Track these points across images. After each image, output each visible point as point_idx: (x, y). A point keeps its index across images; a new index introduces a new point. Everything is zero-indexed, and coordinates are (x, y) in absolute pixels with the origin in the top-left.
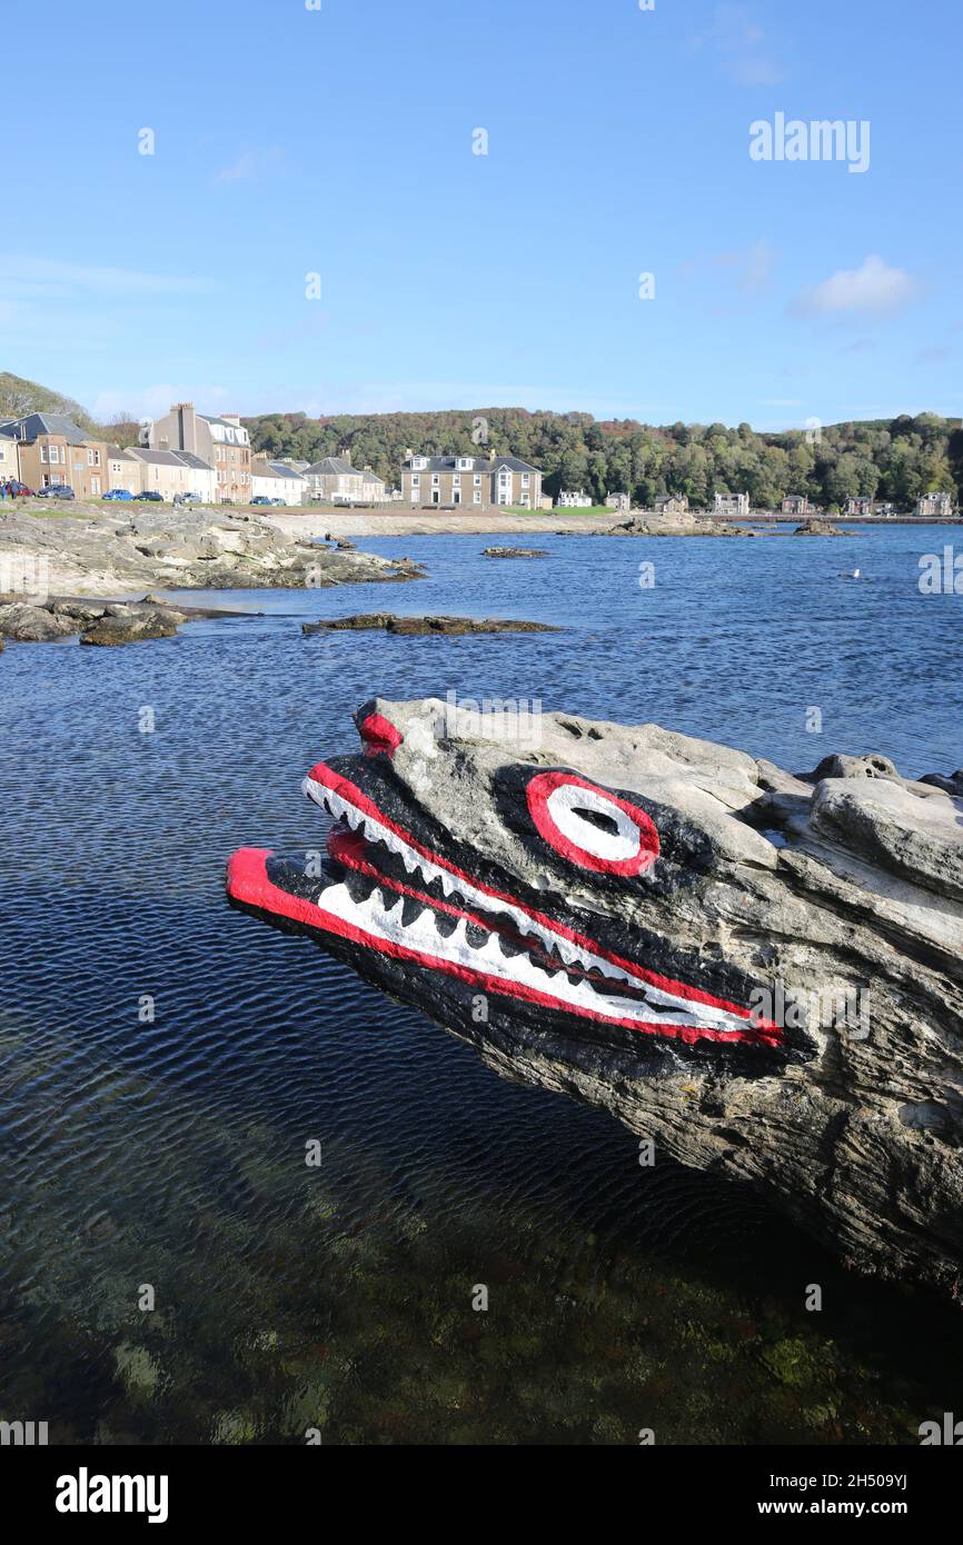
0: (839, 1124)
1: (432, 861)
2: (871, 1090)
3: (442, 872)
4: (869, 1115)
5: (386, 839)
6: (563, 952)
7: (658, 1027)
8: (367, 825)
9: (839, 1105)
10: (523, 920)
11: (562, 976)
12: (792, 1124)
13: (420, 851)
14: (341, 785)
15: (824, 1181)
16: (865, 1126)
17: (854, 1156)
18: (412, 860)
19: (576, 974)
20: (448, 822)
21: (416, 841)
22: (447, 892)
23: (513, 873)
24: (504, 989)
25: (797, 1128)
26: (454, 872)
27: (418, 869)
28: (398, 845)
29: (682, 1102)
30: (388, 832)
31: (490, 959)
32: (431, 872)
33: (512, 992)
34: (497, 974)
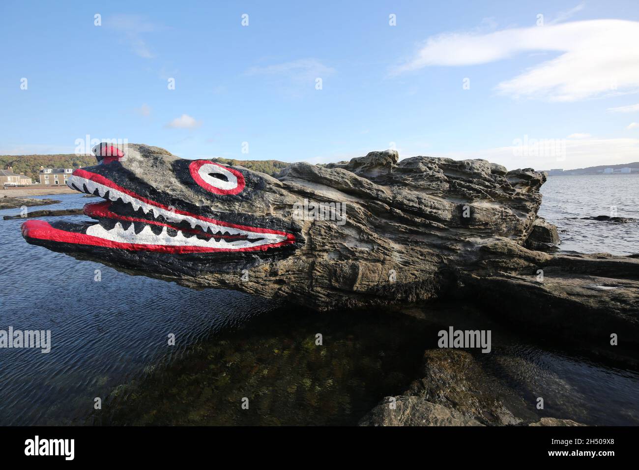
0: (312, 266)
1: (148, 203)
2: (320, 251)
3: (153, 207)
4: (320, 260)
5: (122, 197)
6: (212, 229)
7: (253, 248)
8: (110, 192)
9: (311, 260)
10: (193, 221)
11: (212, 239)
12: (298, 271)
13: (140, 199)
14: (93, 176)
15: (311, 286)
16: (320, 263)
17: (318, 274)
18: (136, 204)
19: (218, 237)
20: (154, 185)
21: (138, 195)
22: (156, 216)
23: (187, 201)
24: (188, 251)
25: (300, 271)
26: (159, 206)
27: (141, 209)
28: (127, 198)
29: (263, 275)
30: (123, 194)
31: (180, 240)
32: (147, 208)
33: (192, 251)
34: (185, 245)
